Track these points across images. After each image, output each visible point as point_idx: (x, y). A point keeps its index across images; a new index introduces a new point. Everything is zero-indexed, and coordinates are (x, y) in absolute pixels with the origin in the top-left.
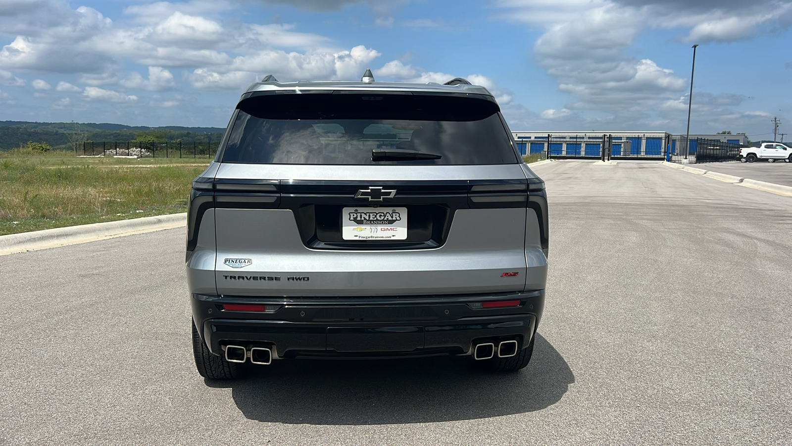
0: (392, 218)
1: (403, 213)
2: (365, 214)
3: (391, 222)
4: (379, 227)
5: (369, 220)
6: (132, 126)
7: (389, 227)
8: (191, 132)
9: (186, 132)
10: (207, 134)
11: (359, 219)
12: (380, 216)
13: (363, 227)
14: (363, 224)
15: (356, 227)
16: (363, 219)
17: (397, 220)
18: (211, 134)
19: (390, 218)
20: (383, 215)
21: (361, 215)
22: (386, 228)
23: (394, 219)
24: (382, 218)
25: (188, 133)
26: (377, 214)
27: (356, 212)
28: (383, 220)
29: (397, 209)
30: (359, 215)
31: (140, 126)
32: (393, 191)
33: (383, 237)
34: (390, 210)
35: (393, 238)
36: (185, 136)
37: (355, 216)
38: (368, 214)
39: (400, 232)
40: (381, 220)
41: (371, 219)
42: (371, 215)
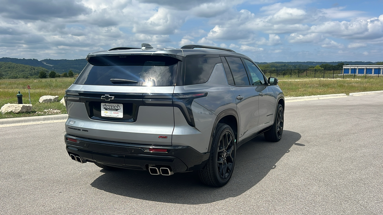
0: (117, 108)
1: (121, 106)
2: (108, 106)
3: (117, 110)
4: (113, 112)
5: (109, 109)
6: (260, 62)
7: (116, 112)
8: (286, 64)
9: (284, 64)
10: (294, 65)
11: (106, 108)
12: (113, 107)
13: (107, 111)
14: (107, 110)
15: (105, 111)
16: (107, 108)
17: (119, 109)
18: (296, 65)
19: (117, 109)
20: (114, 107)
21: (107, 107)
22: (115, 112)
23: (118, 109)
24: (114, 108)
25: (285, 65)
26: (112, 106)
27: (105, 105)
28: (114, 109)
29: (119, 105)
30: (106, 106)
31: (263, 62)
32: (113, 97)
33: (114, 116)
34: (116, 105)
35: (118, 117)
36: (283, 66)
37: (105, 107)
38: (109, 106)
39: (120, 115)
40: (113, 109)
41: (110, 108)
42: (110, 106)
